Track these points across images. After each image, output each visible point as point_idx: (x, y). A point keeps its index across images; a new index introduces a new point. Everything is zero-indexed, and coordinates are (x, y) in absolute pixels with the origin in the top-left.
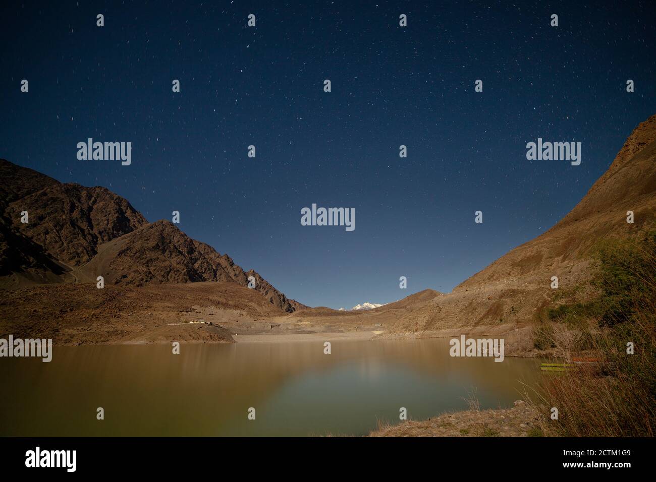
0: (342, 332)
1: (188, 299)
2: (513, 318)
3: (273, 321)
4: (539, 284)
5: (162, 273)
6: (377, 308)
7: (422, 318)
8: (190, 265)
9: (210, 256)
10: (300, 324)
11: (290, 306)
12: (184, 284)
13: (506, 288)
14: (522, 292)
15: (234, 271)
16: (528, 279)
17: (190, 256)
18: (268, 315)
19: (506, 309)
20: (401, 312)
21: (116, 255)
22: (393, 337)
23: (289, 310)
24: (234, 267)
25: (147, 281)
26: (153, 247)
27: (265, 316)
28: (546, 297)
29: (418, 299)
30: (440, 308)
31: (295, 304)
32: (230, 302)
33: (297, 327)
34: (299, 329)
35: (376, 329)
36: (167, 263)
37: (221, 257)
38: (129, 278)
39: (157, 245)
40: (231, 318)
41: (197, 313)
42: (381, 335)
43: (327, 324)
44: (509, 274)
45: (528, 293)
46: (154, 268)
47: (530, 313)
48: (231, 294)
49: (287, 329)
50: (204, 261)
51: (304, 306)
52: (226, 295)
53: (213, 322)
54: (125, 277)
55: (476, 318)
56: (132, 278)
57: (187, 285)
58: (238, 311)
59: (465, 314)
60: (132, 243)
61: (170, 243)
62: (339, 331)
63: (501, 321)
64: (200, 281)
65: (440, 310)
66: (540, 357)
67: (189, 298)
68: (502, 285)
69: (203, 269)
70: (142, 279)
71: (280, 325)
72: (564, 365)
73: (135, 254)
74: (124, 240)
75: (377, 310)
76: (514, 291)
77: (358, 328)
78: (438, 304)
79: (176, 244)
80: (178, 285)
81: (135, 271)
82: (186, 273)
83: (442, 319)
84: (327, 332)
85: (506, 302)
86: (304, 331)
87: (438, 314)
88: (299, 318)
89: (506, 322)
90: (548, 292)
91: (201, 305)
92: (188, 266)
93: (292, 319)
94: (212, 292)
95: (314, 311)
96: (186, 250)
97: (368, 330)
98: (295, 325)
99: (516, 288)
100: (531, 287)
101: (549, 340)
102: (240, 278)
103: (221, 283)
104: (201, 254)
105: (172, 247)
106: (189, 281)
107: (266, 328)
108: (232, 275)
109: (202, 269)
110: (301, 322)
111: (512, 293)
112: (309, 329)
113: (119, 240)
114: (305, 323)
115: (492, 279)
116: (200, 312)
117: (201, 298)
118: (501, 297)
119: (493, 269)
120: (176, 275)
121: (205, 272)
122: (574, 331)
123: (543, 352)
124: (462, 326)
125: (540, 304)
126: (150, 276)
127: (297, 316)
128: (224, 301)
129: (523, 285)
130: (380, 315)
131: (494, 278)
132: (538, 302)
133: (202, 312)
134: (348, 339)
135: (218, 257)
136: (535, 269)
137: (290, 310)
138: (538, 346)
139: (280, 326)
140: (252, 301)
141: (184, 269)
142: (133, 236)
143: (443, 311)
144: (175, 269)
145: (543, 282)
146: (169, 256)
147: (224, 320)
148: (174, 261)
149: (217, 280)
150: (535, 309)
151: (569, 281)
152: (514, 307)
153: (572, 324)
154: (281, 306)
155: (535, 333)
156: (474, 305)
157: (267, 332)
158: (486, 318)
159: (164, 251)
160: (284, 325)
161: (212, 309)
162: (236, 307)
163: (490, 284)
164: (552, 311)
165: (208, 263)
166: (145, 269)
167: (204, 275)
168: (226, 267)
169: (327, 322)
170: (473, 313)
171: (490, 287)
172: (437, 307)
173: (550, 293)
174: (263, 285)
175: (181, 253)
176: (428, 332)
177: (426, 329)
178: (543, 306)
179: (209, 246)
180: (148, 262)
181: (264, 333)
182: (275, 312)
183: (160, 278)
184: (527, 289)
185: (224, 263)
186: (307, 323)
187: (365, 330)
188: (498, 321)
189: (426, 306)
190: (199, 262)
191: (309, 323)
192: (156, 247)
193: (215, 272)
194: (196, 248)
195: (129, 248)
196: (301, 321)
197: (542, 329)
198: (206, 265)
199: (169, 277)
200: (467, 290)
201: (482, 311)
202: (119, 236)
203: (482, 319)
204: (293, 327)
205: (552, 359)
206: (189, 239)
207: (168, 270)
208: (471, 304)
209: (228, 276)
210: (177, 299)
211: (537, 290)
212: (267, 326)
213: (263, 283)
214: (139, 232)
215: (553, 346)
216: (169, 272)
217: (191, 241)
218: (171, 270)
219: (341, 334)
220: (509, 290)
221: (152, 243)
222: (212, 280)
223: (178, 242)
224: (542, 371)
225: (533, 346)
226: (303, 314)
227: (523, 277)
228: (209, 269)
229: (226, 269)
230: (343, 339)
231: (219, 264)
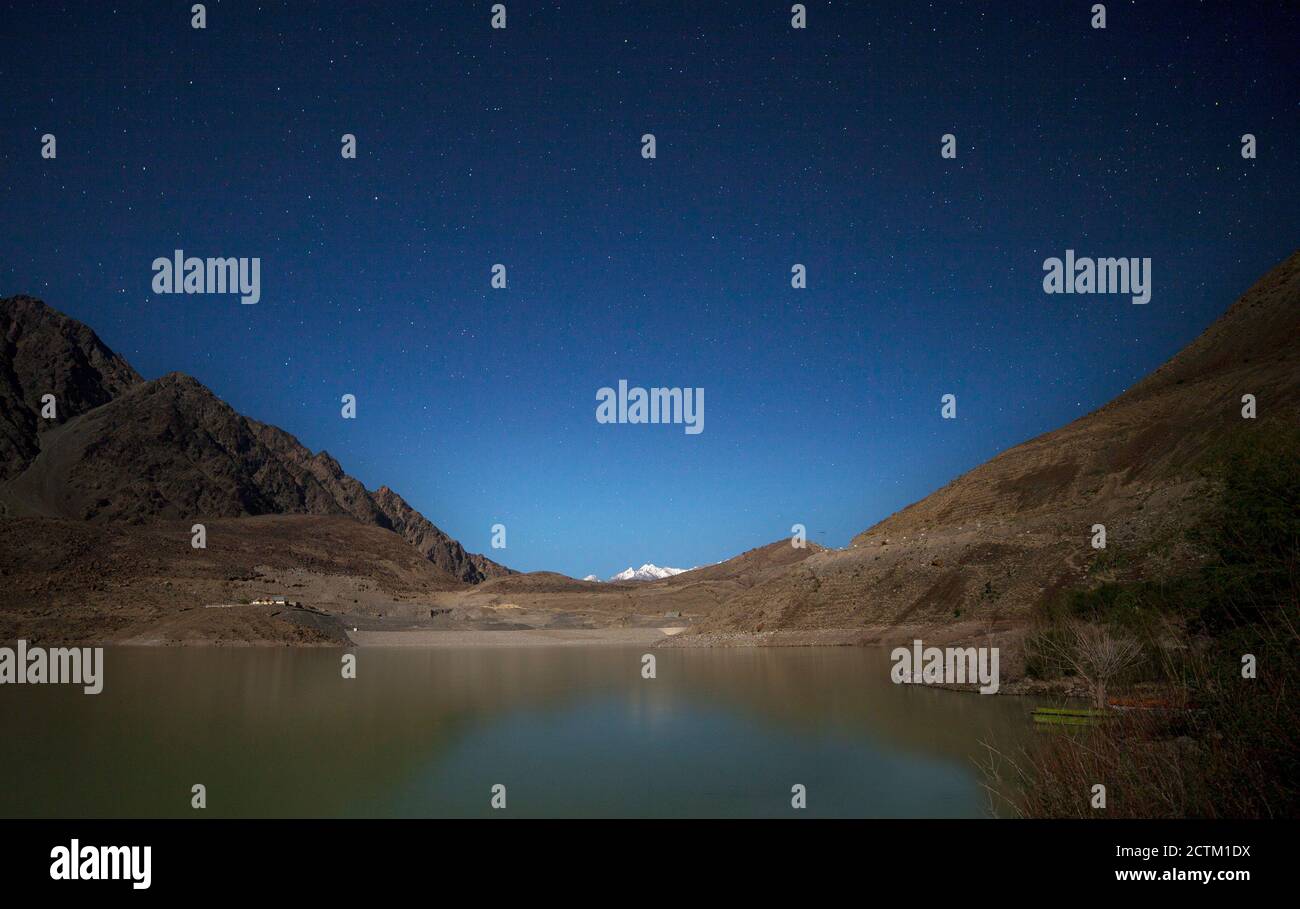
0: (591, 627)
1: (244, 551)
2: (987, 609)
3: (437, 602)
4: (1060, 535)
5: (185, 495)
6: (672, 577)
7: (776, 603)
8: (244, 476)
9: (289, 455)
10: (495, 608)
11: (473, 568)
12: (235, 520)
13: (979, 542)
14: (1019, 550)
15: (345, 489)
16: (1036, 522)
17: (241, 455)
18: (424, 588)
19: (974, 587)
20: (726, 588)
21: (81, 455)
22: (705, 641)
23: (471, 578)
24: (344, 481)
25: (152, 513)
26: (159, 437)
27: (417, 589)
28: (1072, 565)
29: (768, 559)
30: (818, 580)
31: (485, 565)
32: (338, 560)
33: (490, 615)
34: (493, 620)
35: (668, 623)
36: (193, 472)
37: (314, 458)
38: (114, 507)
39: (168, 431)
40: (343, 595)
41: (267, 582)
42: (679, 636)
43: (558, 610)
44: (989, 509)
45: (1031, 553)
46: (166, 484)
47: (1027, 600)
48: (341, 541)
49: (467, 618)
50: (274, 467)
51: (505, 569)
52: (328, 544)
53: (303, 602)
54: (105, 503)
55: (899, 606)
56: (121, 505)
57: (239, 520)
58: (358, 579)
59: (874, 596)
60: (111, 428)
61: (196, 426)
62: (584, 626)
63: (957, 613)
64: (270, 513)
65: (818, 584)
66: (1037, 694)
67: (247, 549)
68: (970, 533)
69: (275, 485)
70: (142, 509)
71: (451, 610)
72: (1090, 712)
73: (121, 452)
74: (93, 421)
75: (671, 581)
76: (996, 548)
77: (627, 620)
78: (812, 572)
79: (209, 430)
80: (222, 522)
81: (127, 492)
82: (237, 496)
83: (820, 605)
84: (557, 628)
85: (973, 573)
86: (505, 624)
87: (813, 594)
88: (494, 596)
89: (969, 617)
90: (1077, 552)
91: (274, 565)
92: (240, 480)
93: (478, 597)
94: (298, 538)
95: (528, 582)
96: (232, 441)
97: (649, 625)
98: (485, 611)
99: (1001, 542)
100: (1038, 541)
101: (1063, 659)
102: (358, 504)
103: (317, 518)
104: (268, 451)
105: (201, 436)
106: (243, 513)
107: (419, 617)
108: (339, 498)
109: (271, 486)
110: (498, 604)
111: (991, 553)
112: (516, 621)
113: (83, 422)
114: (508, 606)
115: (946, 520)
116: (274, 581)
117: (273, 551)
118: (962, 562)
119: (952, 495)
120: (214, 498)
121: (278, 492)
122: (1125, 642)
123: (1045, 686)
124: (866, 623)
125: (1054, 580)
126: (158, 502)
127: (488, 590)
128: (325, 556)
129: (1021, 535)
130: (679, 592)
131: (954, 515)
132: (1050, 574)
133: (277, 580)
134: (603, 642)
135: (307, 458)
136: (1054, 499)
137: (473, 576)
138: (1034, 672)
139: (452, 613)
140: (387, 557)
141: (231, 487)
142: (113, 412)
143: (826, 587)
144: (212, 486)
145: (1070, 529)
146: (197, 455)
147: (327, 597)
148: (208, 468)
149: (306, 511)
150: (1041, 590)
151: (1134, 529)
152: (992, 584)
153: (1122, 627)
154: (453, 568)
155: (1033, 644)
156: (899, 576)
157: (421, 625)
158: (923, 608)
159: (183, 445)
160: (459, 610)
161: (300, 574)
162: (352, 570)
163: (940, 531)
164: (1080, 596)
165: (284, 471)
166: (146, 486)
167: (278, 499)
168: (325, 481)
169: (556, 606)
170: (894, 595)
171: (942, 537)
172: (810, 579)
173: (1083, 556)
174: (411, 521)
175: (222, 449)
176: (786, 633)
177: (782, 626)
178: (1059, 585)
179: (284, 434)
180: (151, 470)
181: (415, 627)
182: (437, 580)
183: (182, 507)
184: (1028, 545)
185: (320, 471)
186: (512, 606)
187: (642, 626)
188: (949, 615)
189: (786, 575)
190: (265, 469)
191: (516, 607)
192: (166, 437)
193: (301, 491)
194: (255, 437)
195: (106, 440)
196: (497, 602)
197: (1050, 636)
198: (280, 476)
199: (199, 503)
200: (884, 543)
201: (917, 591)
202: (82, 412)
203: (912, 609)
204: (481, 614)
205: (1063, 701)
206: (237, 418)
207: (197, 488)
208: (891, 574)
209: (330, 500)
210: (222, 553)
211: (1052, 549)
212: (422, 612)
213: (411, 517)
214: (124, 403)
215: (1070, 673)
216: (199, 494)
217: (244, 421)
218: (202, 488)
219: (589, 632)
220: (985, 546)
221: (156, 428)
222: (296, 511)
223: (215, 424)
224: (1037, 723)
225: (1023, 672)
226: (503, 587)
227: (1024, 516)
228: (287, 485)
229: (324, 486)
230: (593, 642)
231: (309, 474)
